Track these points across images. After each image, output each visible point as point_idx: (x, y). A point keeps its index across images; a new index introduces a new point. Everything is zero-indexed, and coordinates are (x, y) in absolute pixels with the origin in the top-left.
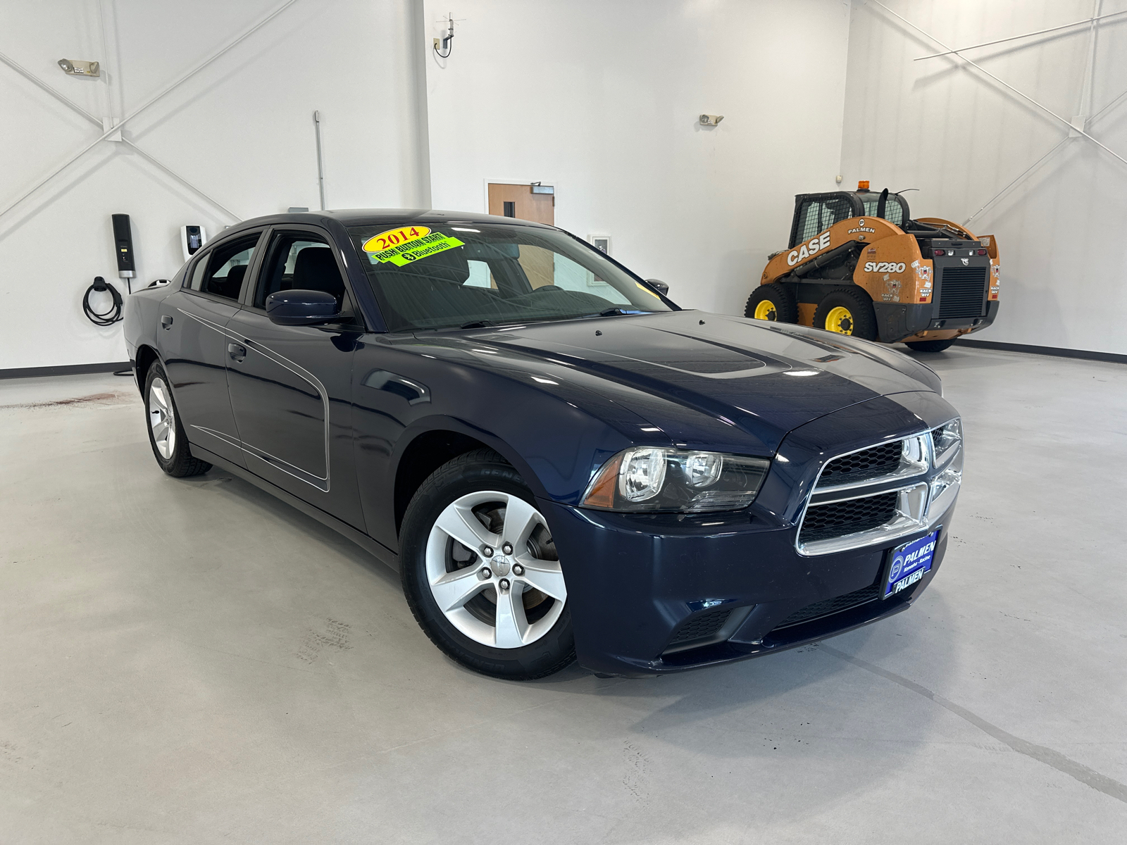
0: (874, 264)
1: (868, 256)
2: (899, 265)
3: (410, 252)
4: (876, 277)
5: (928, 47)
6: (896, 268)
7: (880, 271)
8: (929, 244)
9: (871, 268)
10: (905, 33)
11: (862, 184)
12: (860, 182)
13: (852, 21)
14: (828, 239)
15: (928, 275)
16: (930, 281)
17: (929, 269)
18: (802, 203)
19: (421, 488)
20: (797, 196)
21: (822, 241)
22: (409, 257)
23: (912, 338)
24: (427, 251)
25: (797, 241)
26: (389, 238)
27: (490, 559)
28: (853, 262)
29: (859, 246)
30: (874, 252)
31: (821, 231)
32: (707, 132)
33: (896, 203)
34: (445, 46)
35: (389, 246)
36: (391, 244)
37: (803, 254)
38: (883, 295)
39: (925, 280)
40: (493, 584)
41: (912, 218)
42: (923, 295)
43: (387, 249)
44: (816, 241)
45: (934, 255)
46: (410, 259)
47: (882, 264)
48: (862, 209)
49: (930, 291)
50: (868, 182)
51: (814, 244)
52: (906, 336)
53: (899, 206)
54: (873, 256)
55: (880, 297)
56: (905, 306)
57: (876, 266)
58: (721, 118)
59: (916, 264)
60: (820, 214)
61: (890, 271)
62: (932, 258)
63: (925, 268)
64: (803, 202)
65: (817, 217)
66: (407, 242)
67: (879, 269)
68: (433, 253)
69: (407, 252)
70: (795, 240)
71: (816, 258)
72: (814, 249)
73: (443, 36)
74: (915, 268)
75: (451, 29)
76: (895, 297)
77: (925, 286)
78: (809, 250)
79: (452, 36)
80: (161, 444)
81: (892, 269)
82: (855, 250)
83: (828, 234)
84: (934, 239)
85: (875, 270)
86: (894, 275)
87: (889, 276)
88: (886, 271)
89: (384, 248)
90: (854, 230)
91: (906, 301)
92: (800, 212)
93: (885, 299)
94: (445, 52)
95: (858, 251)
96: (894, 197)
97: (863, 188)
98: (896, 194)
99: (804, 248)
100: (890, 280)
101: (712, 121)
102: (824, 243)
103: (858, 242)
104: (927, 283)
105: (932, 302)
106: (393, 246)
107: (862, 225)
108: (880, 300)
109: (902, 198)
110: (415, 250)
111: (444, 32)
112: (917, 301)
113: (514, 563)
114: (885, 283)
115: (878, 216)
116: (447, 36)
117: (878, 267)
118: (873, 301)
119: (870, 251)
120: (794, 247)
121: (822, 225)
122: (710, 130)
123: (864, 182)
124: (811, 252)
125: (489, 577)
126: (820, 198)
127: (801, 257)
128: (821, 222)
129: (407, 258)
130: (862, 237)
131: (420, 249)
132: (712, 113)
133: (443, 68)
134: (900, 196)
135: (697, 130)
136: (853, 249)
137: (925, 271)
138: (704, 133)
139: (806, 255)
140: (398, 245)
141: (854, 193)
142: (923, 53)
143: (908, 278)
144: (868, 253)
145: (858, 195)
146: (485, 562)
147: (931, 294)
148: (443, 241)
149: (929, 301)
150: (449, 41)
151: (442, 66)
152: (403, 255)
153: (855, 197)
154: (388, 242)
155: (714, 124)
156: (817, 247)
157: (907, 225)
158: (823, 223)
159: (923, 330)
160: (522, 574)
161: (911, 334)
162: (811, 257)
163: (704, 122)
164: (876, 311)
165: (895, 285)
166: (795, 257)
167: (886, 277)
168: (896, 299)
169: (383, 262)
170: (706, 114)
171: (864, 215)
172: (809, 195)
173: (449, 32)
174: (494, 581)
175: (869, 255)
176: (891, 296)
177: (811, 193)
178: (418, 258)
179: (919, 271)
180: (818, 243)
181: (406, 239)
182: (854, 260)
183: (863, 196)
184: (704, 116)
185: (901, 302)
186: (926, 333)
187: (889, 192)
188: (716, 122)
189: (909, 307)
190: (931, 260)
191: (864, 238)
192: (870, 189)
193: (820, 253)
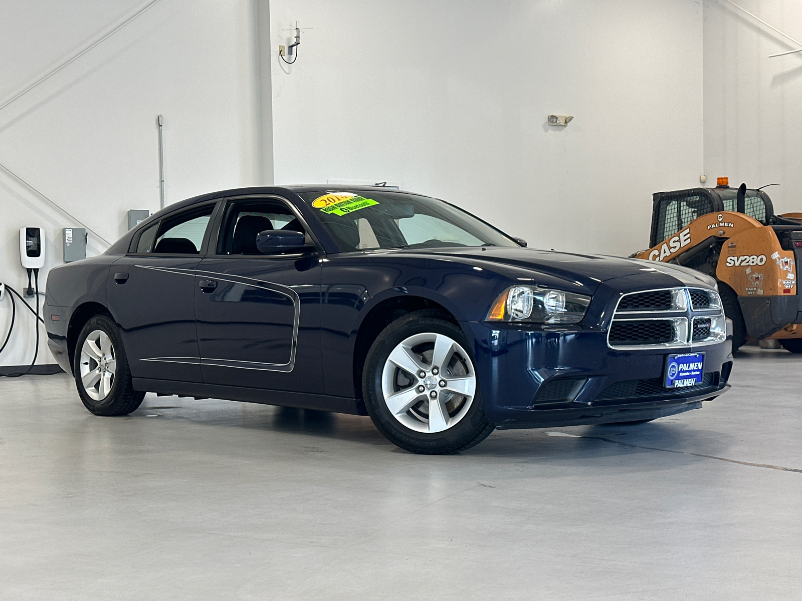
0: (735, 258)
1: (729, 251)
2: (760, 257)
3: (345, 207)
4: (738, 271)
5: (783, 45)
6: (756, 260)
7: (742, 265)
8: (788, 236)
9: (732, 262)
10: (759, 31)
11: (721, 180)
12: (718, 179)
13: (705, 19)
14: (689, 235)
15: (790, 267)
16: (792, 273)
17: (791, 260)
18: (660, 202)
19: (378, 337)
20: (654, 195)
21: (682, 238)
22: (345, 211)
23: (782, 334)
24: (356, 207)
25: (658, 240)
26: (328, 199)
27: (424, 379)
28: (715, 258)
29: (720, 241)
30: (735, 246)
31: (681, 228)
32: (557, 133)
33: (759, 200)
34: (290, 53)
35: (329, 204)
36: (330, 203)
37: (665, 252)
38: (747, 289)
39: (787, 271)
40: (426, 395)
41: (776, 214)
42: (787, 287)
43: (329, 206)
44: (676, 238)
45: (795, 247)
46: (346, 212)
47: (743, 258)
48: (720, 204)
49: (793, 282)
50: (727, 178)
51: (674, 242)
52: (774, 330)
53: (762, 202)
54: (734, 251)
55: (744, 291)
56: (769, 298)
57: (738, 260)
58: (571, 118)
59: (776, 256)
60: (679, 211)
61: (752, 264)
62: (792, 249)
63: (786, 259)
64: (661, 200)
65: (676, 214)
66: (340, 202)
67: (741, 263)
68: (360, 208)
69: (343, 207)
70: (656, 238)
71: (678, 256)
72: (676, 247)
73: (289, 44)
74: (776, 260)
75: (297, 37)
76: (759, 290)
77: (788, 277)
78: (670, 248)
79: (298, 44)
80: (90, 390)
81: (753, 262)
82: (717, 246)
83: (688, 231)
84: (794, 232)
85: (737, 264)
86: (755, 268)
87: (751, 269)
88: (748, 264)
89: (326, 205)
90: (713, 226)
91: (770, 293)
92: (659, 211)
93: (749, 293)
94: (290, 59)
95: (719, 247)
96: (755, 193)
97: (723, 185)
98: (758, 190)
99: (665, 247)
100: (752, 273)
101: (562, 122)
102: (685, 240)
103: (718, 238)
104: (789, 274)
105: (797, 294)
106: (332, 204)
107: (720, 220)
108: (744, 295)
109: (765, 194)
110: (348, 206)
111: (289, 39)
112: (781, 293)
113: (440, 379)
114: (747, 276)
115: (738, 211)
116: (293, 43)
117: (740, 260)
118: (737, 295)
119: (730, 245)
120: (655, 245)
121: (682, 223)
122: (560, 130)
123: (722, 178)
124: (673, 250)
125: (424, 391)
126: (679, 196)
127: (663, 255)
128: (681, 220)
129: (344, 211)
130: (721, 232)
131: (351, 205)
132: (561, 113)
133: (288, 74)
134: (762, 191)
135: (546, 130)
136: (714, 244)
137: (786, 263)
138: (552, 133)
139: (668, 254)
140: (335, 203)
141: (713, 189)
142: (779, 50)
143: (770, 269)
144: (729, 247)
145: (718, 191)
146: (421, 382)
147: (795, 286)
148: (364, 201)
149: (793, 292)
150: (294, 48)
151: (287, 72)
152: (341, 209)
153: (713, 193)
154: (328, 202)
155: (563, 124)
156: (677, 244)
157: (771, 220)
158: (683, 220)
159: (792, 324)
160: (445, 386)
161: (779, 327)
162: (673, 255)
163: (552, 122)
164: (742, 306)
165: (757, 278)
166: (657, 256)
167: (748, 271)
168: (760, 292)
169: (329, 213)
170: (555, 114)
171: (723, 210)
172: (667, 193)
173: (295, 40)
174: (427, 393)
175: (730, 249)
176: (755, 289)
177: (668, 191)
178: (351, 211)
179: (780, 263)
180: (679, 241)
181: (339, 200)
182: (716, 256)
183: (722, 193)
184: (552, 116)
185: (765, 294)
186: (795, 327)
187: (747, 188)
188: (566, 122)
189: (773, 299)
190: (792, 252)
191: (724, 233)
192: (729, 185)
193: (681, 251)
